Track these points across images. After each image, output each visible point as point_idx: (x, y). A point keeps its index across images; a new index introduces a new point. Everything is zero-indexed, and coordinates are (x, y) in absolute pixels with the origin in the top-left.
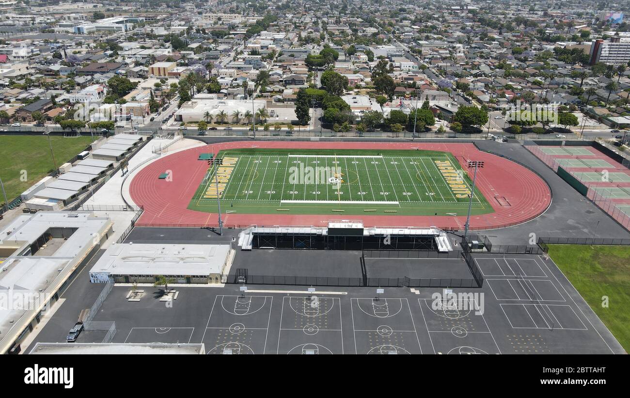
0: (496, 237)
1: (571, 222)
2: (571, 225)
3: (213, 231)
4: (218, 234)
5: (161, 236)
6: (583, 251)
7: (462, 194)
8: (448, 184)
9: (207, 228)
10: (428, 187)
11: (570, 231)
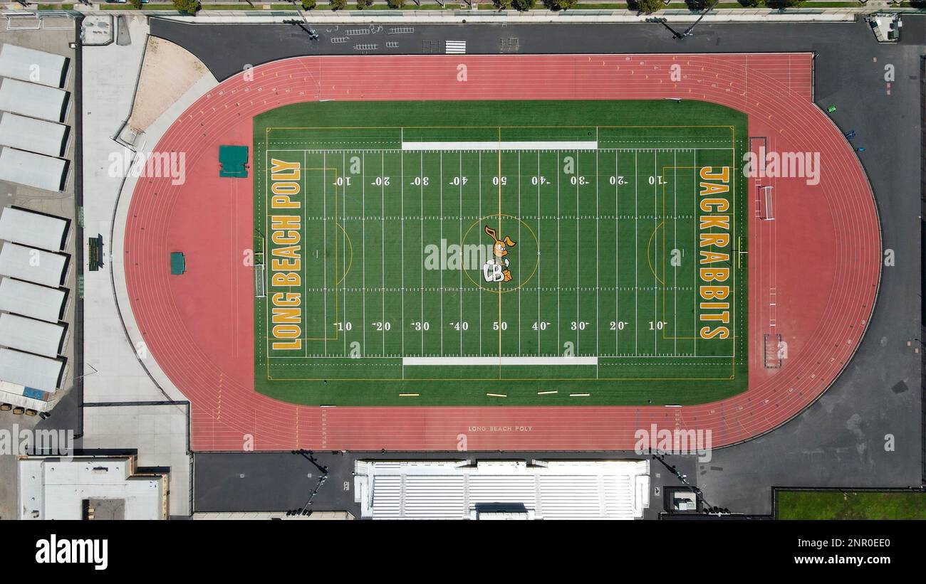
0: (721, 469)
1: (852, 423)
2: (849, 430)
3: (312, 460)
4: (320, 468)
5: (242, 476)
6: (828, 508)
7: (713, 325)
8: (701, 282)
9: (302, 452)
10: (660, 295)
11: (838, 451)
